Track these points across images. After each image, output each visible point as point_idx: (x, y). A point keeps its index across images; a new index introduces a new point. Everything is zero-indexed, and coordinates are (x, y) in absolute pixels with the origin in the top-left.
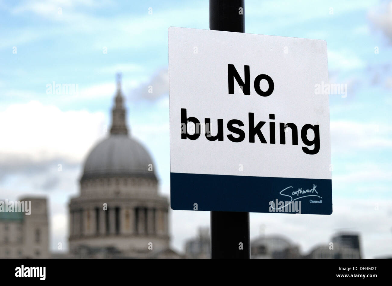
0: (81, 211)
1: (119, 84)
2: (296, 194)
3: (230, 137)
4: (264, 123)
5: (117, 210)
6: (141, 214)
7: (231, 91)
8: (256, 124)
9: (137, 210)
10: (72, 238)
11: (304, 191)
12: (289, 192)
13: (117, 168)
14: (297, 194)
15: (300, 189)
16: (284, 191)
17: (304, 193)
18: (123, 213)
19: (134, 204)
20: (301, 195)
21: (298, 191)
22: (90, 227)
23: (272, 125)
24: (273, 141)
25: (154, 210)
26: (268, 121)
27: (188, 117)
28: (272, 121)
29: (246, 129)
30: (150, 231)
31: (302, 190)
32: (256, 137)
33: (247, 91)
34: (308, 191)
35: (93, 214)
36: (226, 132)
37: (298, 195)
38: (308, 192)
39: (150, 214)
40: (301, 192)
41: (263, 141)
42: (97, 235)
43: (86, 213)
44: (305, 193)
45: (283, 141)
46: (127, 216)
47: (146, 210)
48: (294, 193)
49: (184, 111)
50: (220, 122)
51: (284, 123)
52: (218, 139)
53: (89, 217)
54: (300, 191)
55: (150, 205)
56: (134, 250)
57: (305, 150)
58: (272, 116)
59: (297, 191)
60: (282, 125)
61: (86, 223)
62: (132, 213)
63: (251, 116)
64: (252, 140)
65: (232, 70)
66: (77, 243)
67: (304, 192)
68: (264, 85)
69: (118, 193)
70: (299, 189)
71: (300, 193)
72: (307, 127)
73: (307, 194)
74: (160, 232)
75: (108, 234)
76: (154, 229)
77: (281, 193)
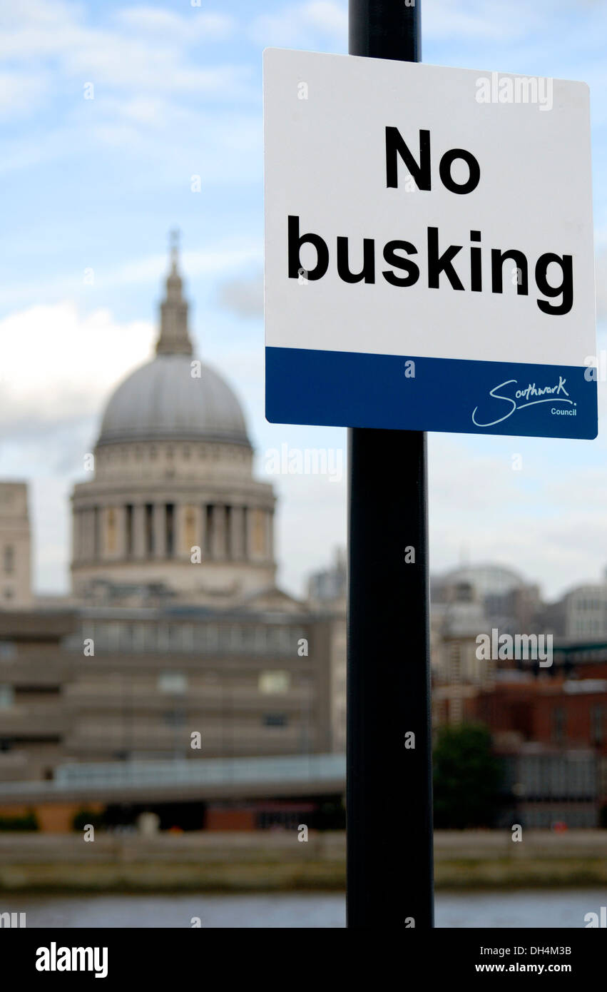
0: (96, 509)
1: (175, 251)
2: (524, 395)
3: (389, 276)
4: (459, 248)
5: (170, 508)
6: (219, 517)
7: (392, 181)
8: (442, 250)
9: (210, 509)
10: (76, 566)
11: (539, 389)
12: (509, 391)
13: (169, 424)
14: (526, 396)
15: (532, 386)
16: (498, 389)
17: (539, 394)
18: (181, 515)
19: (205, 498)
20: (533, 398)
21: (528, 390)
22: (113, 540)
23: (476, 254)
24: (477, 286)
25: (245, 509)
26: (467, 245)
27: (301, 234)
28: (476, 244)
29: (421, 260)
30: (236, 552)
31: (536, 388)
32: (443, 276)
33: (424, 183)
34: (548, 390)
35: (120, 516)
36: (381, 265)
37: (527, 398)
38: (548, 392)
39: (236, 517)
40: (534, 391)
41: (457, 285)
42: (129, 559)
43: (105, 516)
44: (542, 394)
45: (497, 287)
46: (190, 520)
47: (228, 509)
48: (520, 394)
49: (293, 222)
50: (369, 245)
51: (500, 251)
52: (364, 280)
53: (112, 522)
54: (532, 389)
55: (236, 499)
56: (203, 591)
57: (544, 306)
58: (476, 236)
59: (525, 391)
60: (496, 253)
61: (106, 533)
62: (199, 514)
63: (433, 234)
64: (434, 283)
65: (394, 140)
66: (87, 575)
67: (541, 392)
68: (460, 172)
69: (170, 475)
70: (530, 385)
71: (532, 394)
72: (546, 259)
73: (546, 396)
74: (256, 555)
75: (150, 557)
76: (245, 548)
77: (494, 393)
